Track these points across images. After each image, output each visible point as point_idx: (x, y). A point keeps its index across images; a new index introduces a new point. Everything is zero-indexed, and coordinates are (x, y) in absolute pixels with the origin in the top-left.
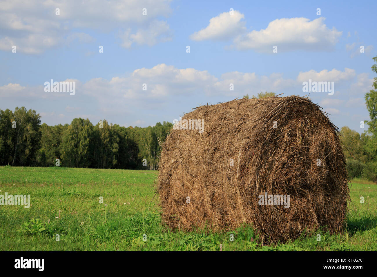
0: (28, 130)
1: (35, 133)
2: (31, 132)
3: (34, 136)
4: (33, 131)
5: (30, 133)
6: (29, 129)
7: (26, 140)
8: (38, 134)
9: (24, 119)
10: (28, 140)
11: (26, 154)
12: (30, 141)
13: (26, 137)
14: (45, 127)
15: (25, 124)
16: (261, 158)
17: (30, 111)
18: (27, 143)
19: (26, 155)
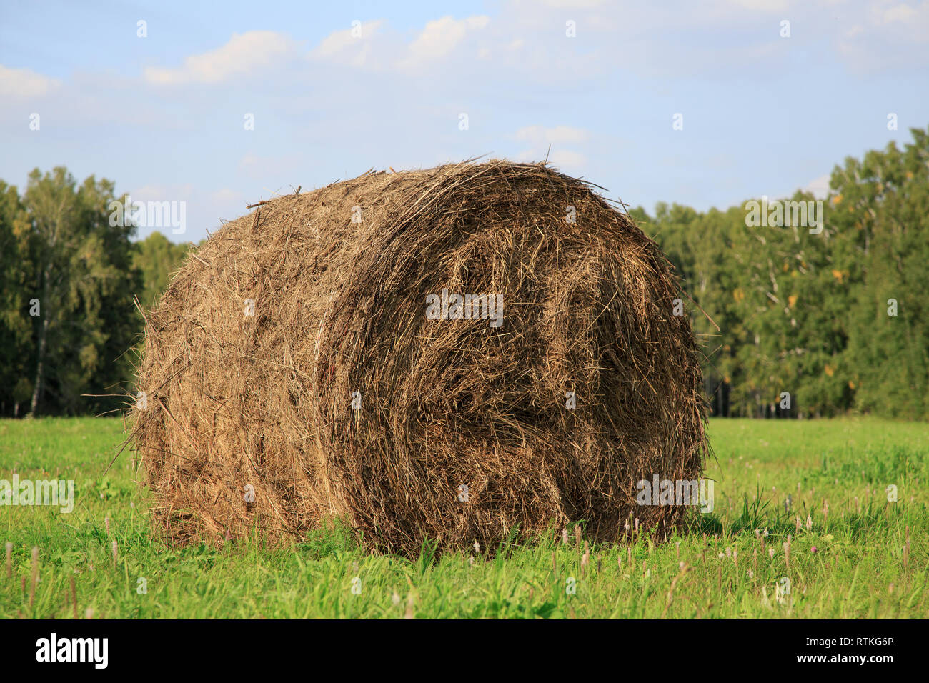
0: (85, 265)
1: (118, 277)
2: (100, 272)
3: (112, 289)
4: (107, 270)
5: (95, 279)
6: (89, 263)
7: (80, 309)
8: (128, 281)
9: (66, 217)
10: (88, 305)
11: (83, 364)
12: (96, 312)
13: (80, 294)
14: (161, 247)
15: (74, 240)
16: (369, 341)
17: (90, 182)
18: (86, 321)
19: (85, 370)
